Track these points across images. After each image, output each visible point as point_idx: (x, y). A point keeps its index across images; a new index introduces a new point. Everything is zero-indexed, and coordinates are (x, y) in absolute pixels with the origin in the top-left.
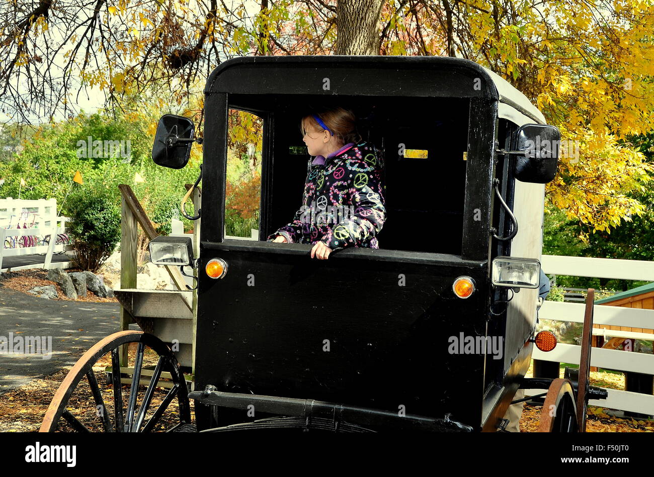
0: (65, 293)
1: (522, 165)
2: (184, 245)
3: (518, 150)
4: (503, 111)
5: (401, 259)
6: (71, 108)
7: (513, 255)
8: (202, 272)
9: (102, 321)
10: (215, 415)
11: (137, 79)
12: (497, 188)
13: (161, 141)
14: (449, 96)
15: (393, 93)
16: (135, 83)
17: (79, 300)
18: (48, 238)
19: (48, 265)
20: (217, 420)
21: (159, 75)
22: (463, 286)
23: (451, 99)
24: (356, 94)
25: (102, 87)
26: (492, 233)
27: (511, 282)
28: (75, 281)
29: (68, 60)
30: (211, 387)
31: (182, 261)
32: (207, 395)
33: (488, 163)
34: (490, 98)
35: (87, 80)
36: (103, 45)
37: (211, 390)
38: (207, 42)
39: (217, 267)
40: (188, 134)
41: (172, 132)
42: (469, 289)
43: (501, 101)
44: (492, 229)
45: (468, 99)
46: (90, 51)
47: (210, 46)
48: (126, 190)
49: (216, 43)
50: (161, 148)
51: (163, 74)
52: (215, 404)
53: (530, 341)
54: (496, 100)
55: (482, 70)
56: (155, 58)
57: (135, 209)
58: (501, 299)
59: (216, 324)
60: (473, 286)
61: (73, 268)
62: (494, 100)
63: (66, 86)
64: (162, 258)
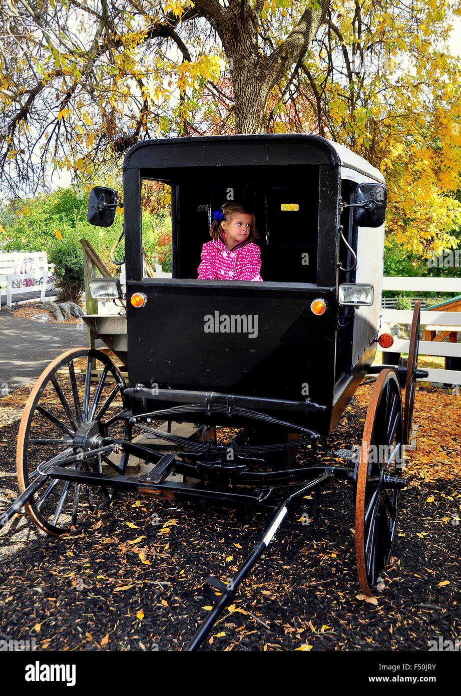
0: (56, 318)
1: (359, 214)
2: (114, 284)
3: (357, 203)
4: (345, 174)
5: (272, 288)
6: (48, 186)
7: (357, 282)
8: (129, 302)
9: (80, 337)
10: (144, 404)
11: (93, 160)
12: (341, 232)
13: (93, 207)
14: (304, 163)
15: (263, 163)
16: (92, 164)
17: (66, 322)
18: (42, 280)
19: (43, 299)
20: (146, 408)
21: (109, 157)
22: (318, 306)
23: (305, 165)
24: (235, 164)
25: (69, 169)
26: (339, 266)
27: (353, 302)
28: (62, 309)
29: (43, 151)
30: (139, 385)
31: (113, 295)
32: (137, 391)
33: (335, 214)
34: (334, 165)
35: (58, 165)
36: (67, 137)
37: (140, 387)
38: (142, 131)
39: (139, 299)
40: (112, 201)
41: (101, 200)
42: (322, 308)
43: (343, 166)
44: (338, 263)
45: (318, 165)
46: (59, 142)
47: (144, 133)
48: (85, 243)
49: (149, 131)
50: (94, 212)
51: (112, 156)
52: (143, 397)
53: (374, 341)
54: (339, 165)
55: (328, 142)
56: (105, 145)
57: (93, 257)
58: (349, 314)
59: (141, 341)
60: (325, 306)
61: (60, 300)
62: (338, 166)
63: (43, 169)
64: (99, 294)
